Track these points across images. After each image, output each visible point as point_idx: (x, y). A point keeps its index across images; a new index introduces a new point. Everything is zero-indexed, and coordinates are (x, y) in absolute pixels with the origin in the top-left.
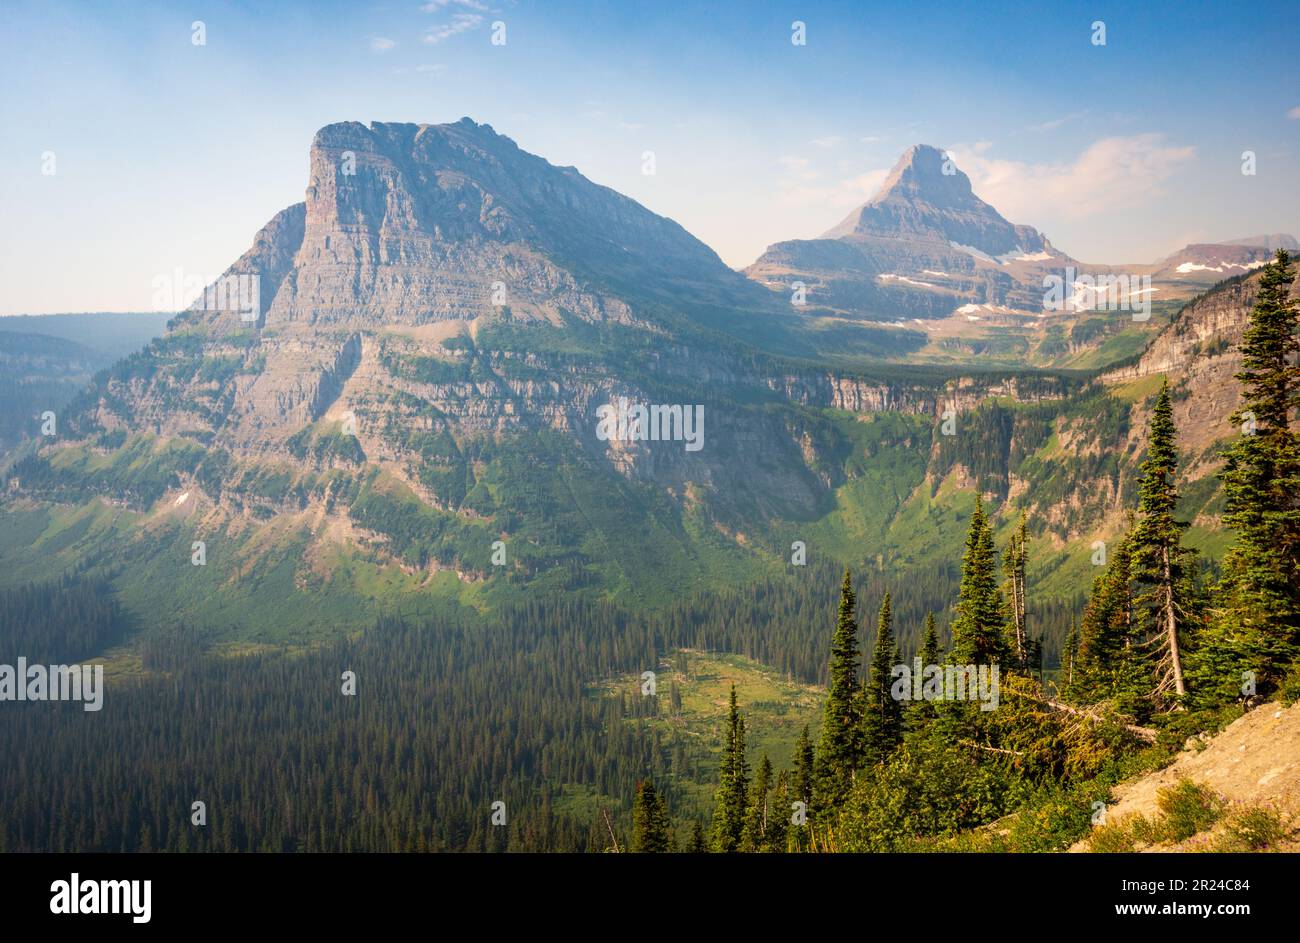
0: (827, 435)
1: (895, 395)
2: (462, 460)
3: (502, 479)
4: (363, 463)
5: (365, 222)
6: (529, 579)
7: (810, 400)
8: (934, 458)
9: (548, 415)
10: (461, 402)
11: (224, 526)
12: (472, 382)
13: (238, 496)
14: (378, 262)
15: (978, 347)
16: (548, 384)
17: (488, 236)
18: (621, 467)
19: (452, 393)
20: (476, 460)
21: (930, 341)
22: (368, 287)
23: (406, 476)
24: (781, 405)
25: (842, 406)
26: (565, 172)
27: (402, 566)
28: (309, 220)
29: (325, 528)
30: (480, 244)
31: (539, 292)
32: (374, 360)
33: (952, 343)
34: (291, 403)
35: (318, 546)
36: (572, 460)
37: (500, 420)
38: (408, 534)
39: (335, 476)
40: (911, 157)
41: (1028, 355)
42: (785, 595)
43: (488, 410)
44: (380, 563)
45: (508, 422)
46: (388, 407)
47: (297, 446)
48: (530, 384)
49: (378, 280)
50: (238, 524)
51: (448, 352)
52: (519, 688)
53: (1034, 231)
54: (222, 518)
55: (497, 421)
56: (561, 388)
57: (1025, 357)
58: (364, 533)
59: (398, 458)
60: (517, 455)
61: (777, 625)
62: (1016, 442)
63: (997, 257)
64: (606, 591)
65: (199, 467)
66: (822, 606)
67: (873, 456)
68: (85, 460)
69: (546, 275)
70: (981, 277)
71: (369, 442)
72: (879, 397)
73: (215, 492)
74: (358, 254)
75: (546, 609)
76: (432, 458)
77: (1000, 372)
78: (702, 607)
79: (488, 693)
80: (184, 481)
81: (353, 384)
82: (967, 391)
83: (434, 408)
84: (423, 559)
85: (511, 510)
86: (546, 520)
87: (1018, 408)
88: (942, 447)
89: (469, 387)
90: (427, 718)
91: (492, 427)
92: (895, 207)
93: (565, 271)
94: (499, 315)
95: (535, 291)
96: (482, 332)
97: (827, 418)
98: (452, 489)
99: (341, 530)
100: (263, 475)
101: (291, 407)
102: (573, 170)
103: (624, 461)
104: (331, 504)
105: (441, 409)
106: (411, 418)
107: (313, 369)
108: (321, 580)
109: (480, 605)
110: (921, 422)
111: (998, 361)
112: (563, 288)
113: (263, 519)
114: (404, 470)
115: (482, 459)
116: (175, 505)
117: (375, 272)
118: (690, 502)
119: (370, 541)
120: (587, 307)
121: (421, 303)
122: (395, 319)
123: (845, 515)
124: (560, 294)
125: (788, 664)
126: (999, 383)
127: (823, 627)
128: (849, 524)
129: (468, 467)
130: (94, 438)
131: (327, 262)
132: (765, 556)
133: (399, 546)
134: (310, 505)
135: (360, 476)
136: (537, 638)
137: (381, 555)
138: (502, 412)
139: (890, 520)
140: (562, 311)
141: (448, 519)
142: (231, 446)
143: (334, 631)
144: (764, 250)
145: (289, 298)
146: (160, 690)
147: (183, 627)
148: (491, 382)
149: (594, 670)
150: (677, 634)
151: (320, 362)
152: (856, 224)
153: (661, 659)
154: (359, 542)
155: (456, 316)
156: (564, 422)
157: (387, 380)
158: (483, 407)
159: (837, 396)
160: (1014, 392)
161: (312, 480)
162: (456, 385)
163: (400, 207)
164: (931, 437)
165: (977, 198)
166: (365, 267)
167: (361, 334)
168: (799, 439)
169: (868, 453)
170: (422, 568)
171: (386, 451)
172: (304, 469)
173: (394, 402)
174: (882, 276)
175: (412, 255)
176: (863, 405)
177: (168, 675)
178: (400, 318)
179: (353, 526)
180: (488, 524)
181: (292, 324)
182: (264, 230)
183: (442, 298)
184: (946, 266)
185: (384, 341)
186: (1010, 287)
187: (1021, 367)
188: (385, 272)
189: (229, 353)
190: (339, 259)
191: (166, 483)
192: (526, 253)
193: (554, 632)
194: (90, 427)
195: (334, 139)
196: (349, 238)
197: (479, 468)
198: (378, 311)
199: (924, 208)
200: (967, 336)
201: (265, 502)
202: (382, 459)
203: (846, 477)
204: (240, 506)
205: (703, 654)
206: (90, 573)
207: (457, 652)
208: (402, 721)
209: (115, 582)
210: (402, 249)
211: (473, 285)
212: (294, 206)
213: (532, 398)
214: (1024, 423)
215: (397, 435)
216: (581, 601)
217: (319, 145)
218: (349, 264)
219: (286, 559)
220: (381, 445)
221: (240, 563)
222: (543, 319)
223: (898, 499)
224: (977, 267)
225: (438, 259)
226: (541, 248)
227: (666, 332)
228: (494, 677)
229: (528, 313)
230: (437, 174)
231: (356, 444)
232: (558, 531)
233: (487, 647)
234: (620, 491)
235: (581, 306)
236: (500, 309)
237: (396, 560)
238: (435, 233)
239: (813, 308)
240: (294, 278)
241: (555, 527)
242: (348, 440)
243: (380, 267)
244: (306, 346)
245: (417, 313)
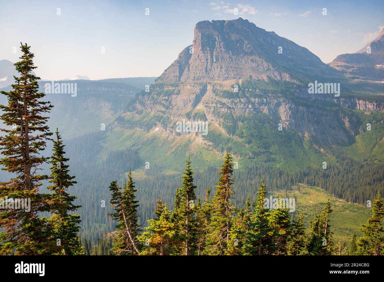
0: (354, 118)
1: (378, 105)
2: (235, 122)
3: (247, 128)
4: (206, 121)
5: (209, 50)
6: (253, 158)
7: (349, 107)
9: (262, 109)
10: (236, 104)
11: (168, 137)
12: (239, 98)
13: (172, 129)
14: (213, 62)
16: (263, 99)
17: (246, 54)
18: (284, 126)
19: (233, 101)
20: (239, 122)
22: (210, 69)
23: (219, 125)
24: (338, 108)
25: (360, 109)
26: (271, 33)
27: (216, 152)
28: (193, 50)
29: (195, 140)
30: (243, 56)
31: (261, 71)
32: (211, 91)
34: (187, 103)
35: (193, 145)
36: (269, 123)
37: (247, 110)
38: (218, 143)
42: (335, 169)
43: (244, 107)
44: (210, 151)
45: (249, 111)
46: (214, 105)
47: (188, 115)
48: (257, 99)
49: (213, 67)
50: (171, 137)
51: (233, 89)
52: (247, 191)
54: (167, 135)
55: (246, 110)
56: (267, 101)
58: (206, 142)
59: (216, 120)
60: (252, 121)
61: (331, 179)
64: (277, 164)
65: (162, 120)
66: (347, 174)
68: (133, 118)
69: (263, 65)
71: (208, 115)
72: (373, 106)
73: (165, 128)
74: (207, 60)
75: (258, 168)
76: (226, 121)
78: (307, 171)
79: (238, 191)
80: (158, 124)
81: (205, 98)
83: (228, 106)
84: (222, 151)
85: (249, 137)
86: (260, 141)
89: (238, 100)
91: (245, 112)
92: (383, 42)
93: (269, 64)
94: (248, 78)
96: (243, 83)
97: (354, 113)
98: (232, 130)
99: (200, 140)
101: (187, 104)
102: (273, 32)
103: (285, 124)
104: (197, 133)
105: (230, 106)
106: (221, 109)
107: (193, 94)
108: (193, 155)
112: (268, 69)
113: (178, 136)
114: (218, 124)
115: (241, 121)
116: (155, 131)
117: (212, 65)
118: (306, 138)
120: (276, 76)
121: (225, 74)
122: (217, 79)
123: (358, 145)
124: (268, 71)
125: (333, 192)
127: (347, 181)
128: (359, 148)
129: (237, 123)
130: (135, 112)
131: (198, 62)
132: (330, 156)
133: (216, 146)
134: (191, 133)
136: (254, 176)
137: (210, 148)
138: (248, 107)
139: (374, 147)
140: (268, 77)
141: (230, 139)
142: (170, 115)
143: (196, 169)
144: (336, 57)
145: (187, 73)
146: (148, 181)
147: (155, 165)
148: (245, 98)
149: (271, 187)
150: (298, 179)
151: (195, 91)
152: (369, 48)
153: (292, 186)
154: (204, 144)
155: (235, 78)
156: (267, 111)
157: (214, 97)
158: (242, 106)
159: (358, 105)
162: (234, 99)
163: (219, 45)
166: (209, 63)
167: (207, 83)
168: (344, 119)
169: (367, 125)
170: (222, 153)
171: (213, 118)
173: (216, 104)
174: (377, 65)
175: (223, 60)
176: (367, 109)
177: (151, 177)
178: (219, 79)
179: (203, 139)
180: (242, 141)
181: (188, 80)
182: (181, 53)
183: (231, 73)
185: (214, 85)
188: (215, 65)
189: (171, 88)
190: (202, 61)
191: (153, 124)
192: (257, 58)
193: (260, 175)
194: (135, 109)
195: (202, 26)
196: (205, 55)
197: (240, 124)
198: (212, 77)
202: (212, 120)
203: (360, 132)
204: (172, 132)
205: (306, 186)
206: (133, 148)
209: (139, 151)
210: (220, 58)
211: (241, 68)
212: (189, 46)
213: (257, 103)
215: (216, 113)
216: (269, 166)
217: (196, 28)
218: (204, 62)
219: (184, 148)
220: (212, 116)
221: (171, 148)
222: (262, 79)
223: (377, 140)
225: (231, 61)
226: (262, 57)
227: (301, 83)
228: (240, 187)
229: (257, 77)
230: (231, 35)
231: (205, 115)
232: (263, 144)
233: (239, 178)
234: (284, 133)
235: (274, 75)
236: (249, 76)
237: (215, 150)
238: (230, 53)
239: (352, 76)
240: (189, 67)
241: (263, 143)
242: (202, 114)
243: (213, 63)
244: (192, 86)
245: (224, 77)
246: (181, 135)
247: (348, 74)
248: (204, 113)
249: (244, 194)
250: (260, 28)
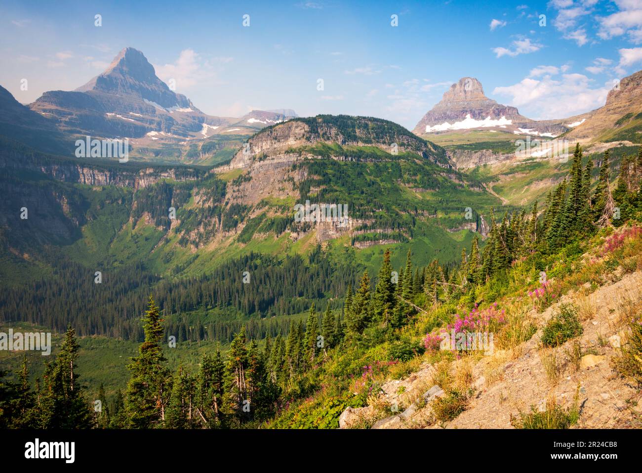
0: (76, 198)
1: (113, 176)
7: (67, 179)
8: (134, 209)
15: (157, 153)
21: (133, 149)
24: (50, 182)
25: (85, 182)
33: (144, 151)
40: (124, 53)
41: (181, 158)
42: (52, 286)
53: (185, 97)
57: (180, 159)
61: (48, 303)
62: (175, 201)
63: (167, 109)
66: (74, 290)
67: (101, 209)
70: (159, 118)
72: (104, 178)
77: (167, 166)
78: (2, 297)
82: (150, 175)
87: (175, 184)
88: (138, 204)
92: (115, 78)
97: (76, 189)
110: (127, 191)
111: (167, 160)
123: (87, 240)
125: (54, 324)
126: (166, 172)
127: (74, 302)
128: (89, 245)
132: (41, 265)
139: (111, 242)
144: (41, 95)
152: (94, 85)
159: (82, 177)
160: (173, 176)
164: (132, 199)
165: (158, 78)
168: (60, 200)
169: (98, 207)
174: (108, 114)
176: (96, 182)
184: (141, 111)
186: (174, 124)
187: (178, 164)
199: (131, 80)
200: (152, 147)
203: (87, 220)
214: (178, 191)
223: (115, 231)
224: (157, 113)
239: (69, 128)
247: (63, 124)
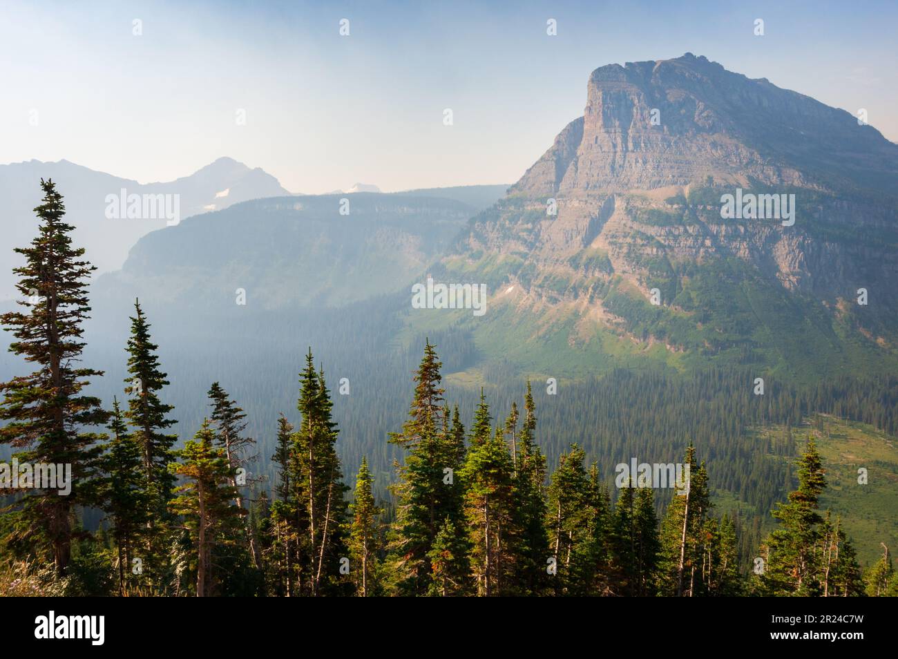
2: (674, 275)
3: (700, 288)
4: (612, 274)
5: (619, 127)
6: (713, 354)
9: (735, 248)
10: (676, 238)
11: (531, 307)
12: (684, 226)
13: (540, 290)
14: (627, 150)
16: (737, 228)
17: (700, 130)
18: (787, 285)
19: (670, 232)
20: (683, 275)
22: (620, 166)
23: (638, 283)
26: (758, 83)
27: (632, 338)
28: (586, 127)
29: (587, 311)
30: (694, 135)
31: (734, 166)
32: (622, 211)
34: (572, 237)
35: (583, 322)
36: (751, 278)
37: (702, 250)
38: (637, 319)
39: (595, 280)
43: (694, 244)
44: (619, 335)
45: (706, 252)
46: (629, 240)
47: (574, 262)
48: (724, 227)
49: (627, 162)
50: (539, 306)
51: (669, 206)
52: (698, 422)
54: (530, 301)
55: (699, 250)
56: (746, 230)
58: (611, 316)
59: (634, 272)
60: (712, 273)
64: (769, 367)
65: (520, 272)
68: (463, 265)
69: (739, 155)
71: (616, 261)
73: (527, 287)
74: (615, 146)
75: (724, 375)
76: (655, 273)
78: (842, 387)
79: (677, 423)
80: (511, 280)
81: (610, 225)
83: (658, 242)
84: (645, 335)
85: (705, 309)
86: (729, 316)
89: (682, 229)
90: (636, 432)
91: (696, 255)
93: (753, 151)
94: (705, 181)
95: (731, 165)
96: (692, 193)
98: (669, 294)
99: (597, 313)
100: (554, 278)
101: (572, 238)
102: (765, 80)
103: (789, 280)
104: (592, 297)
105: (663, 242)
106: (643, 248)
107: (585, 217)
108: (583, 342)
109: (680, 367)
112: (751, 162)
113: (553, 304)
114: (637, 279)
115: (688, 275)
116: (506, 293)
117: (625, 157)
118: (840, 312)
119: (614, 321)
120: (769, 174)
121: (653, 175)
122: (636, 185)
124: (749, 167)
129: (678, 279)
130: (467, 254)
131: (595, 151)
133: (632, 325)
134: (579, 298)
135: (610, 282)
136: (715, 392)
137: (620, 330)
138: (703, 245)
140: (750, 178)
141: (663, 311)
142: (537, 261)
143: (589, 373)
145: (573, 175)
146: (491, 394)
147: (506, 361)
148: (696, 226)
149: (752, 419)
150: (819, 403)
151: (590, 212)
153: (803, 418)
154: (607, 322)
155: (675, 183)
156: (746, 253)
157: (629, 224)
158: (690, 242)
161: (582, 282)
162: (673, 227)
163: (642, 115)
166: (619, 153)
167: (615, 195)
170: (644, 340)
171: (627, 267)
172: (577, 276)
173: (633, 237)
175: (649, 145)
177: (495, 386)
178: (640, 185)
179: (604, 311)
180: (689, 316)
181: (574, 189)
182: (560, 134)
183: (666, 172)
185: (629, 200)
188: (631, 157)
189: (539, 207)
190: (603, 150)
191: (502, 281)
192: (726, 140)
193: (728, 391)
194: (466, 248)
195: (604, 77)
196: (609, 136)
197: (685, 280)
198: (626, 181)
201: (555, 294)
202: (624, 272)
204: (540, 296)
205: (839, 420)
206: (462, 326)
207: (661, 394)
208: (620, 431)
209: (473, 332)
210: (642, 142)
211: (688, 162)
212: (577, 119)
213: (724, 236)
215: (634, 257)
216: (749, 372)
217: (592, 81)
218: (609, 152)
219: (564, 328)
220: (623, 263)
221: (539, 328)
222: (735, 183)
225: (666, 146)
226: (737, 135)
227: (830, 191)
228: (682, 413)
229: (725, 180)
230: (667, 91)
231: (609, 261)
232: (737, 324)
233: (681, 394)
234: (785, 301)
235: (765, 174)
236: (705, 178)
237: (629, 334)
238: (664, 131)
240: (576, 163)
241: (735, 322)
242: (604, 259)
243: (627, 153)
244: (581, 203)
245: (650, 182)
246: (560, 301)
248: (607, 257)
249: (690, 429)
250: (733, 73)
